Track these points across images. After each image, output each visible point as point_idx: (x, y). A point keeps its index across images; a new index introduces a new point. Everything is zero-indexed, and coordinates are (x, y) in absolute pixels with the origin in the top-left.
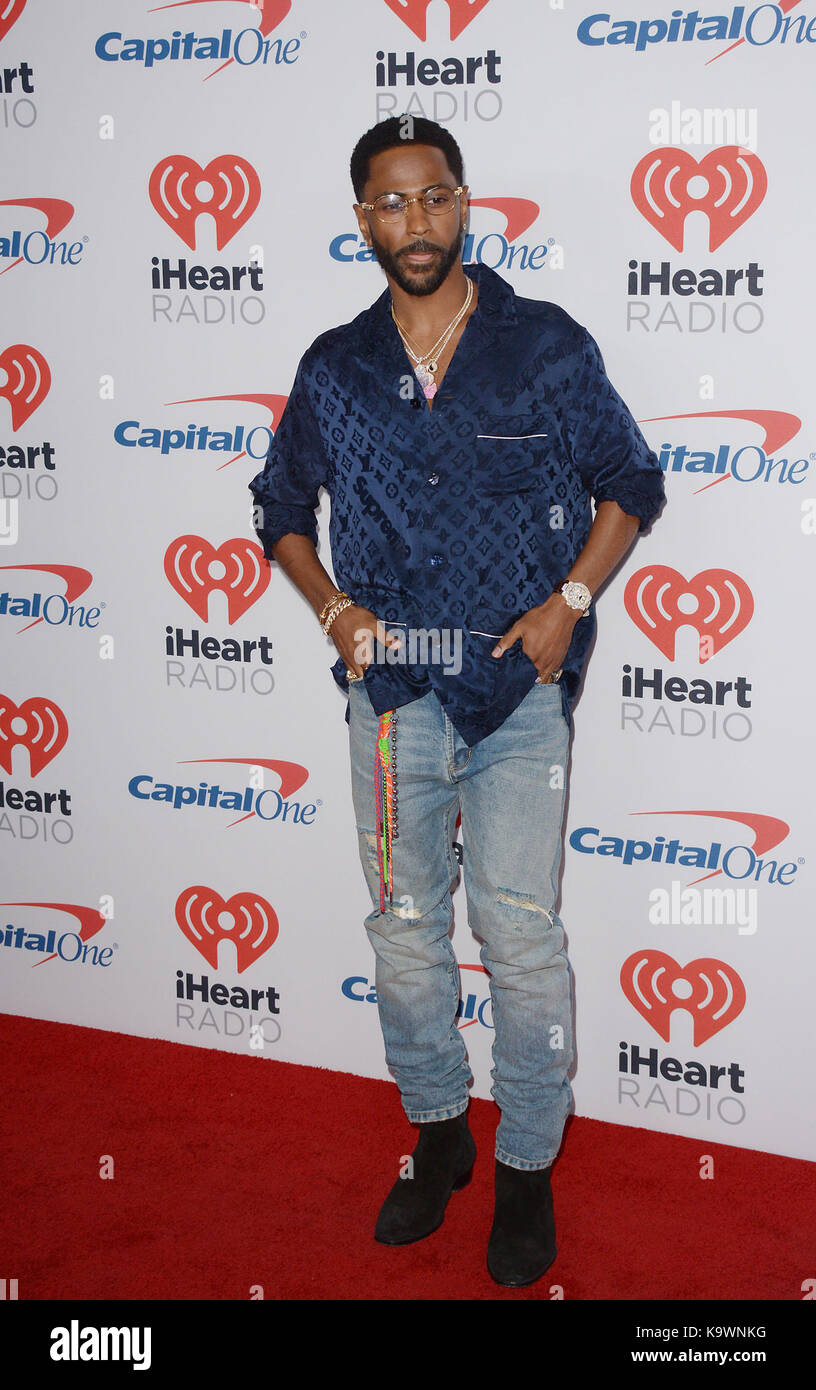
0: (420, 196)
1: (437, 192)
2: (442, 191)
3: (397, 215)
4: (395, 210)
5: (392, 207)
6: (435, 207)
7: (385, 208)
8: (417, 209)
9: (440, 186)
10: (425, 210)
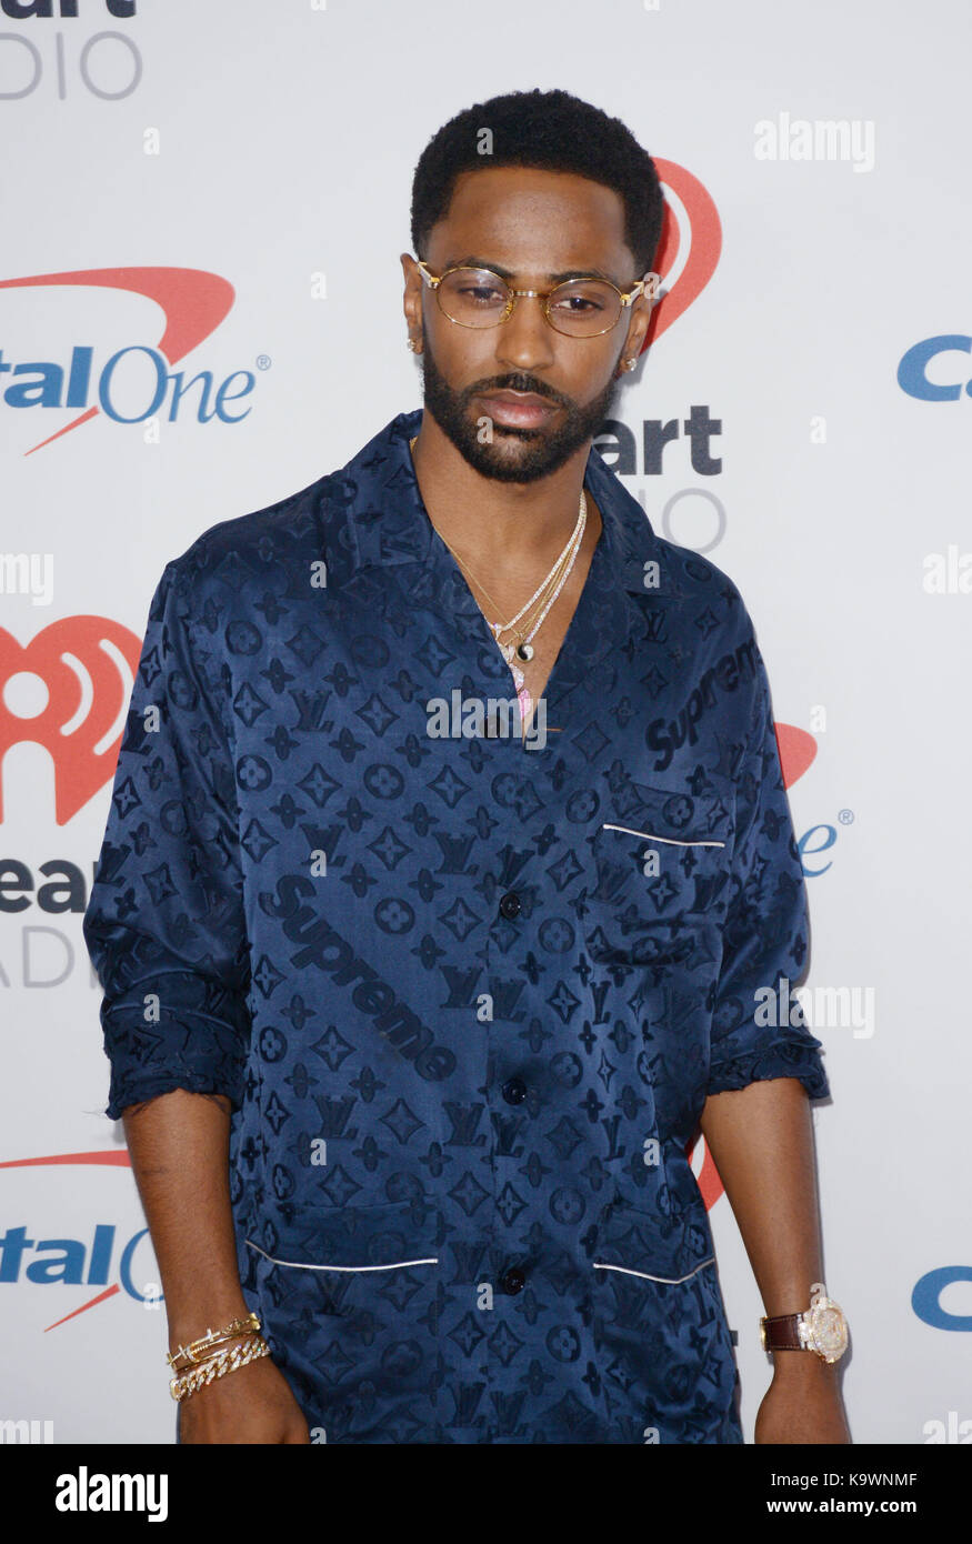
0: (544, 287)
1: (584, 286)
2: (595, 287)
3: (485, 313)
4: (483, 301)
5: (480, 293)
6: (572, 318)
7: (463, 291)
8: (529, 315)
9: (593, 276)
10: (546, 318)
